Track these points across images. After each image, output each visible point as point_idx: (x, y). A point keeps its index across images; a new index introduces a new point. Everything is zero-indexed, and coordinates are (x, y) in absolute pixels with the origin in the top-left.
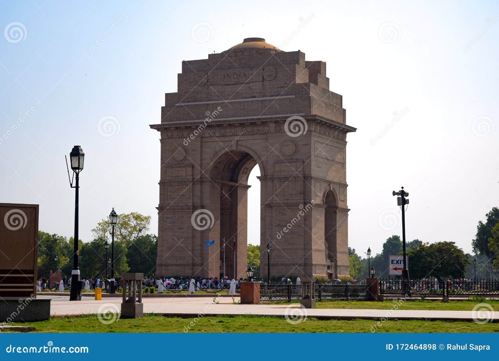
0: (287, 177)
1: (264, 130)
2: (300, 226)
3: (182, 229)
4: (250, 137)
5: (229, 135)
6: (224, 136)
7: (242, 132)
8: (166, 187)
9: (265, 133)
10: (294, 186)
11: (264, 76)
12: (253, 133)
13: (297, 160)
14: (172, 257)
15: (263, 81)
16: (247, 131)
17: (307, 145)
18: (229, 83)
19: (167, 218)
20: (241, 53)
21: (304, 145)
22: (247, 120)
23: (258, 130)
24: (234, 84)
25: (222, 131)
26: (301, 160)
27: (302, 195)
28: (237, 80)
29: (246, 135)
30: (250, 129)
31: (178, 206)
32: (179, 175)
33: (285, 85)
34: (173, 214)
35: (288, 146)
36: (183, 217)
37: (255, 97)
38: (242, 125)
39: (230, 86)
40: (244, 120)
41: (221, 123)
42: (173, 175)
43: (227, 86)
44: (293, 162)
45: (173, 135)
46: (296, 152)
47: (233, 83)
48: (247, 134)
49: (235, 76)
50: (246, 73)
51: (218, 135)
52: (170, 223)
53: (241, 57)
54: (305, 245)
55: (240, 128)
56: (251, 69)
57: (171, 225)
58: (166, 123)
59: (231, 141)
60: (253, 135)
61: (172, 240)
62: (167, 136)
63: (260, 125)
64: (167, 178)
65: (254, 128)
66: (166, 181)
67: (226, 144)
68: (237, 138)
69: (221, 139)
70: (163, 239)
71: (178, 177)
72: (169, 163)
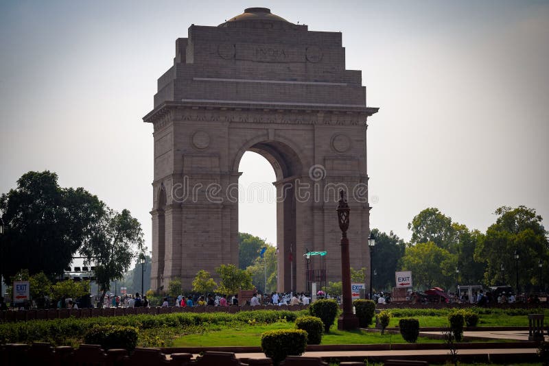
1: (310, 120)
3: (208, 232)
4: (291, 127)
5: (266, 121)
6: (260, 123)
7: (282, 120)
9: (312, 124)
11: (308, 57)
12: (297, 122)
13: (351, 158)
14: (195, 266)
15: (306, 62)
16: (290, 120)
17: (362, 141)
18: (263, 60)
19: (187, 218)
21: (357, 141)
23: (304, 120)
24: (269, 62)
26: (356, 158)
28: (274, 58)
29: (287, 123)
30: (293, 117)
33: (333, 70)
34: (196, 214)
35: (341, 140)
36: (209, 218)
37: (295, 80)
38: (287, 111)
39: (264, 64)
42: (194, 166)
43: (261, 64)
44: (347, 160)
46: (349, 149)
47: (267, 60)
48: (289, 122)
49: (270, 52)
50: (285, 50)
51: (251, 120)
52: (192, 225)
53: (270, 30)
56: (290, 47)
57: (193, 227)
58: (183, 100)
59: (267, 129)
60: (295, 124)
61: (195, 245)
62: (183, 117)
63: (308, 113)
64: (184, 169)
65: (300, 117)
66: (184, 172)
67: (260, 133)
68: (275, 126)
69: (254, 126)
70: (181, 245)
71: (201, 168)
72: (185, 150)
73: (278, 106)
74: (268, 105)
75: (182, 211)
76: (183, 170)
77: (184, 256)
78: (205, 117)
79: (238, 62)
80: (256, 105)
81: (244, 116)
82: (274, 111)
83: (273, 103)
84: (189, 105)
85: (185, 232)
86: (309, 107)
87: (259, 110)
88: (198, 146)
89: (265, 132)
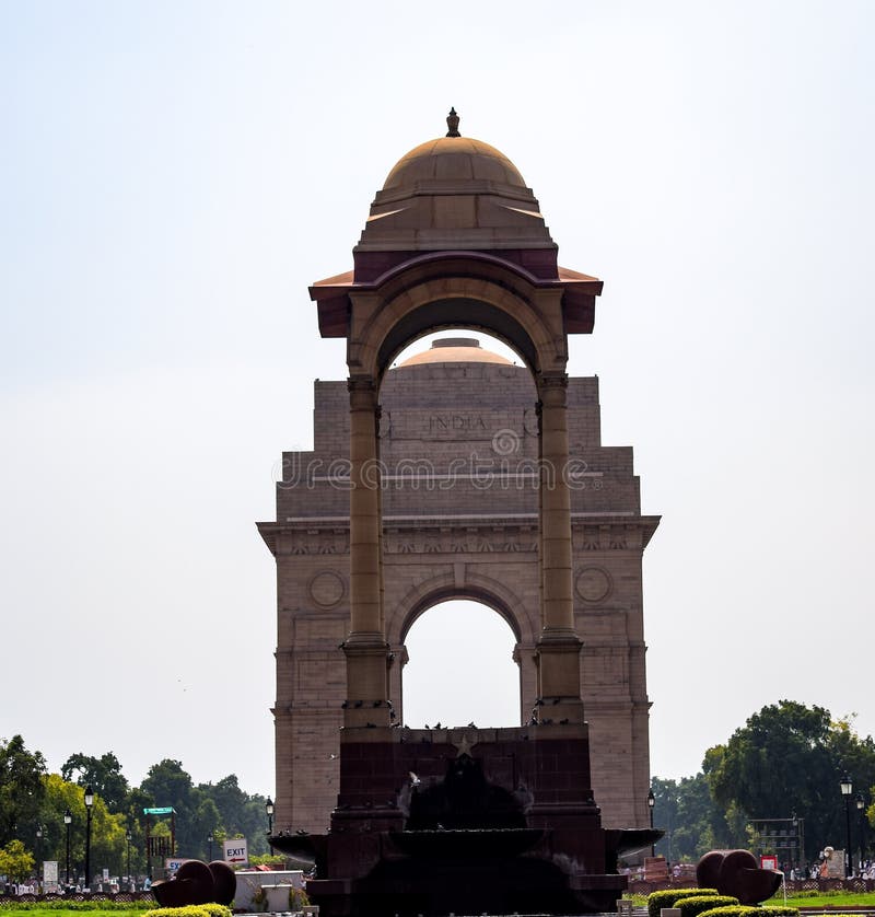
0: (592, 647)
1: (532, 544)
2: (624, 752)
4: (497, 558)
5: (447, 550)
6: (436, 553)
7: (478, 545)
8: (296, 663)
9: (535, 551)
10: (608, 666)
11: (527, 427)
12: (506, 549)
13: (612, 611)
14: (316, 820)
15: (524, 437)
16: (493, 545)
17: (634, 578)
18: (442, 437)
19: (300, 733)
20: (461, 373)
21: (624, 578)
22: (501, 520)
23: (519, 544)
24: (453, 441)
25: (433, 543)
26: (622, 611)
27: (627, 685)
28: (463, 432)
29: (489, 552)
30: (499, 540)
31: (328, 707)
32: (328, 637)
33: (577, 449)
34: (317, 724)
35: (591, 579)
38: (484, 530)
39: (445, 445)
40: (492, 521)
41: (437, 526)
42: (313, 637)
43: (437, 444)
44: (603, 614)
45: (307, 547)
46: (608, 594)
47: (451, 437)
48: (492, 550)
49: (456, 423)
50: (484, 417)
51: (420, 550)
52: (309, 744)
53: (460, 381)
54: (635, 792)
55: (476, 538)
56: (494, 410)
57: (310, 748)
58: (289, 520)
59: (452, 564)
60: (503, 552)
61: (316, 781)
62: (294, 548)
63: (527, 532)
64: (297, 643)
65: (512, 540)
66: (296, 649)
67: (438, 571)
68: (467, 559)
69: (425, 559)
70: (291, 781)
71: (326, 640)
72: (298, 609)
73: (465, 521)
74: (447, 521)
75: (291, 720)
76: (293, 647)
77: (296, 801)
78: (333, 547)
79: (396, 445)
80: (424, 521)
81: (406, 542)
82: (459, 530)
83: (456, 517)
84: (302, 528)
85: (297, 758)
86: (524, 520)
87: (431, 530)
88: (319, 600)
89: (448, 569)
